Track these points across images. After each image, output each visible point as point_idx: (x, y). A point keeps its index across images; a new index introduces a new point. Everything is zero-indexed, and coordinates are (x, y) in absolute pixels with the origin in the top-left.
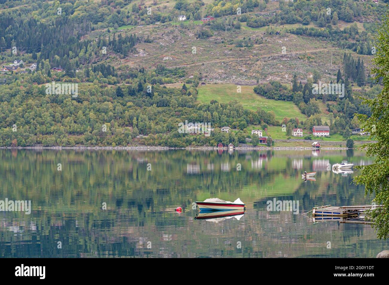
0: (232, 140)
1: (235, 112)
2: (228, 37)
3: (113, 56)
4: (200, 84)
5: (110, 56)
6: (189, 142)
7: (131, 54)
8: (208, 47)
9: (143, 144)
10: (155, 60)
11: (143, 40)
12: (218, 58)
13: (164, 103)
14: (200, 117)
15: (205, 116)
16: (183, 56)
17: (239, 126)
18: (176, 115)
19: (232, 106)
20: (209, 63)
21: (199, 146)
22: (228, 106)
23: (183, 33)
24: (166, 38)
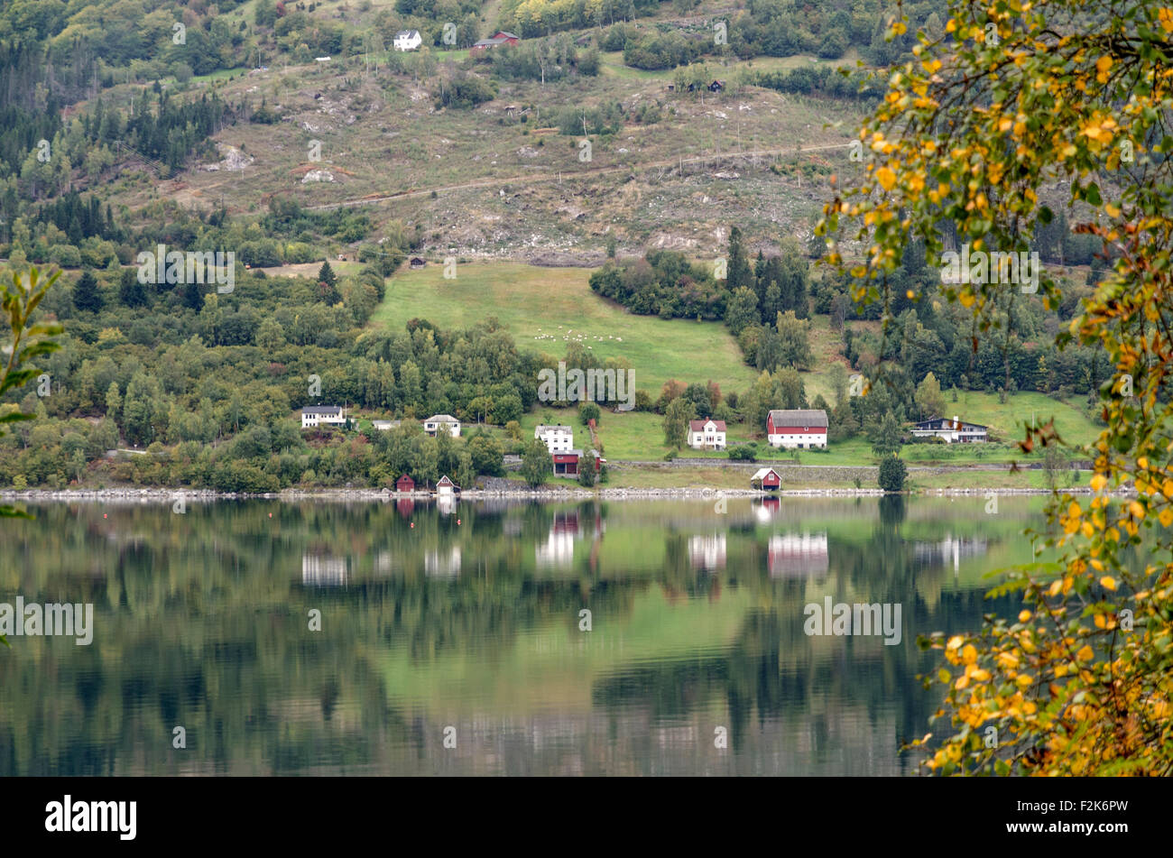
0: (447, 466)
1: (483, 362)
2: (546, 102)
3: (137, 169)
4: (406, 263)
5: (126, 171)
6: (291, 475)
7: (193, 164)
8: (469, 135)
9: (126, 480)
10: (273, 184)
11: (248, 115)
12: (490, 174)
13: (239, 331)
14: (356, 380)
15: (372, 376)
16: (378, 170)
17: (491, 412)
18: (269, 375)
19: (475, 339)
20: (454, 192)
21: (325, 486)
22: (461, 340)
23: (393, 89)
24: (328, 106)
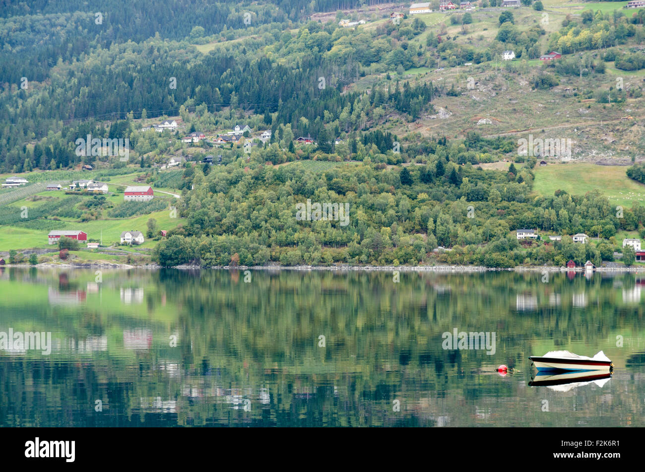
0: (590, 256)
1: (596, 210)
2: (584, 87)
3: (395, 118)
4: (538, 163)
5: (391, 118)
6: (520, 260)
7: (424, 115)
8: (551, 102)
9: (444, 262)
10: (464, 125)
11: (445, 91)
12: (568, 121)
13: (478, 195)
14: (538, 218)
15: (546, 216)
16: (511, 118)
17: (601, 232)
18: (498, 215)
19: (591, 199)
20: (552, 130)
21: (535, 265)
22: (585, 200)
23: (511, 80)
24: (482, 88)
